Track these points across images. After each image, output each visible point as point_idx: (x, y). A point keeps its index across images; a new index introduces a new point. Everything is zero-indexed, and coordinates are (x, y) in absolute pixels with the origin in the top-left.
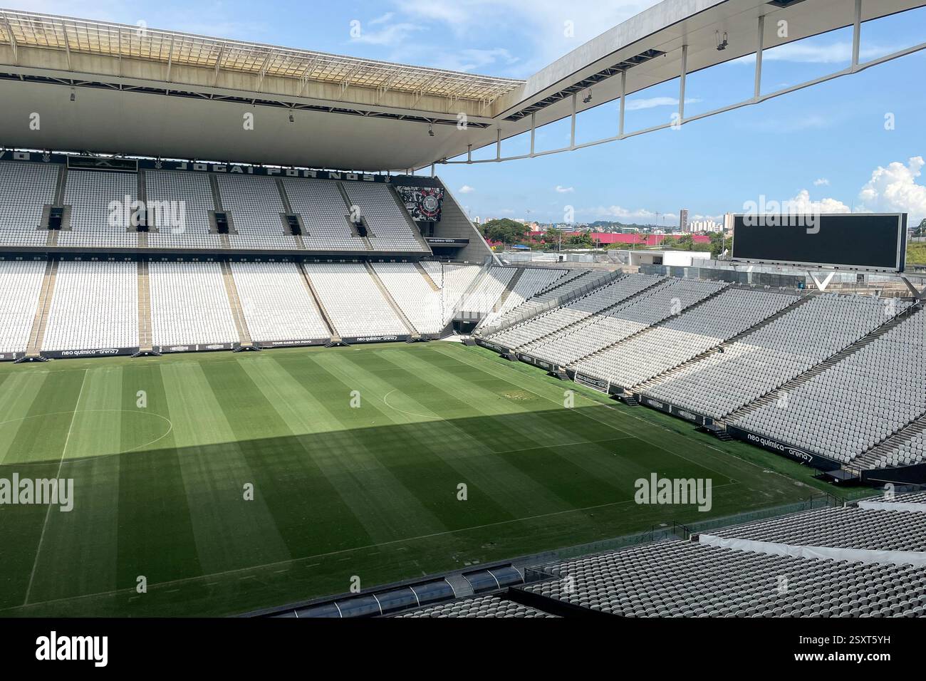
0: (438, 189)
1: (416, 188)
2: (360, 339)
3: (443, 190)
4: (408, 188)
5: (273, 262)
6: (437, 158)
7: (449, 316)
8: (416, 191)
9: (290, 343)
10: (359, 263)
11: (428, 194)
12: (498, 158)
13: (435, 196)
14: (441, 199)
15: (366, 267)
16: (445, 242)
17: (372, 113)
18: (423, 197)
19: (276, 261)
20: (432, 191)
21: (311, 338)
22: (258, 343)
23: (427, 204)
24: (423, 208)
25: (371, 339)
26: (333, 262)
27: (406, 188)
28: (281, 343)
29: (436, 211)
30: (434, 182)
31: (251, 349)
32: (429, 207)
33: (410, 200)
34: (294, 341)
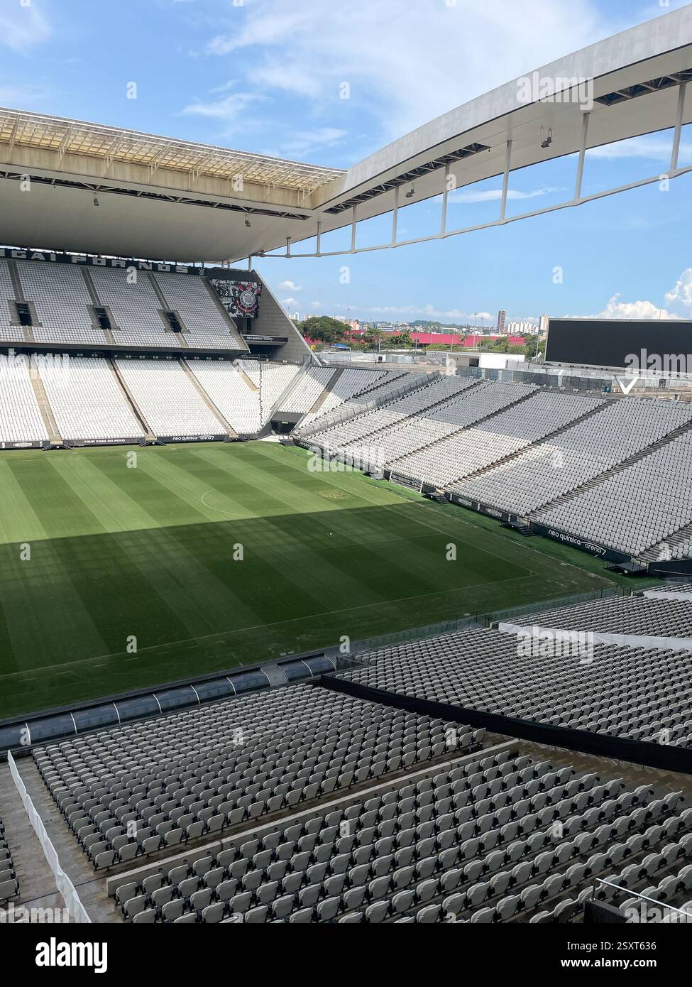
0: (255, 284)
1: (233, 282)
2: (176, 439)
3: (261, 285)
4: (224, 282)
5: (82, 357)
6: (254, 251)
7: (267, 416)
8: (232, 284)
9: (103, 441)
10: (173, 359)
11: (245, 289)
12: (318, 252)
13: (253, 291)
14: (259, 294)
15: (181, 364)
16: (263, 340)
17: (183, 199)
18: (240, 292)
19: (84, 356)
20: (249, 286)
21: (125, 437)
22: (68, 441)
23: (244, 300)
24: (240, 303)
25: (188, 438)
26: (146, 359)
27: (222, 282)
28: (94, 441)
29: (254, 306)
30: (251, 276)
31: (62, 448)
32: (247, 303)
33: (226, 295)
34: (107, 440)
